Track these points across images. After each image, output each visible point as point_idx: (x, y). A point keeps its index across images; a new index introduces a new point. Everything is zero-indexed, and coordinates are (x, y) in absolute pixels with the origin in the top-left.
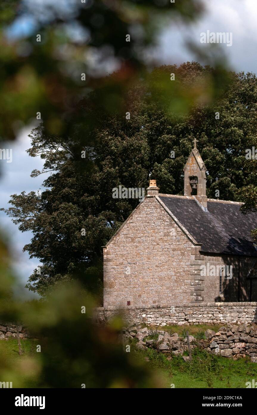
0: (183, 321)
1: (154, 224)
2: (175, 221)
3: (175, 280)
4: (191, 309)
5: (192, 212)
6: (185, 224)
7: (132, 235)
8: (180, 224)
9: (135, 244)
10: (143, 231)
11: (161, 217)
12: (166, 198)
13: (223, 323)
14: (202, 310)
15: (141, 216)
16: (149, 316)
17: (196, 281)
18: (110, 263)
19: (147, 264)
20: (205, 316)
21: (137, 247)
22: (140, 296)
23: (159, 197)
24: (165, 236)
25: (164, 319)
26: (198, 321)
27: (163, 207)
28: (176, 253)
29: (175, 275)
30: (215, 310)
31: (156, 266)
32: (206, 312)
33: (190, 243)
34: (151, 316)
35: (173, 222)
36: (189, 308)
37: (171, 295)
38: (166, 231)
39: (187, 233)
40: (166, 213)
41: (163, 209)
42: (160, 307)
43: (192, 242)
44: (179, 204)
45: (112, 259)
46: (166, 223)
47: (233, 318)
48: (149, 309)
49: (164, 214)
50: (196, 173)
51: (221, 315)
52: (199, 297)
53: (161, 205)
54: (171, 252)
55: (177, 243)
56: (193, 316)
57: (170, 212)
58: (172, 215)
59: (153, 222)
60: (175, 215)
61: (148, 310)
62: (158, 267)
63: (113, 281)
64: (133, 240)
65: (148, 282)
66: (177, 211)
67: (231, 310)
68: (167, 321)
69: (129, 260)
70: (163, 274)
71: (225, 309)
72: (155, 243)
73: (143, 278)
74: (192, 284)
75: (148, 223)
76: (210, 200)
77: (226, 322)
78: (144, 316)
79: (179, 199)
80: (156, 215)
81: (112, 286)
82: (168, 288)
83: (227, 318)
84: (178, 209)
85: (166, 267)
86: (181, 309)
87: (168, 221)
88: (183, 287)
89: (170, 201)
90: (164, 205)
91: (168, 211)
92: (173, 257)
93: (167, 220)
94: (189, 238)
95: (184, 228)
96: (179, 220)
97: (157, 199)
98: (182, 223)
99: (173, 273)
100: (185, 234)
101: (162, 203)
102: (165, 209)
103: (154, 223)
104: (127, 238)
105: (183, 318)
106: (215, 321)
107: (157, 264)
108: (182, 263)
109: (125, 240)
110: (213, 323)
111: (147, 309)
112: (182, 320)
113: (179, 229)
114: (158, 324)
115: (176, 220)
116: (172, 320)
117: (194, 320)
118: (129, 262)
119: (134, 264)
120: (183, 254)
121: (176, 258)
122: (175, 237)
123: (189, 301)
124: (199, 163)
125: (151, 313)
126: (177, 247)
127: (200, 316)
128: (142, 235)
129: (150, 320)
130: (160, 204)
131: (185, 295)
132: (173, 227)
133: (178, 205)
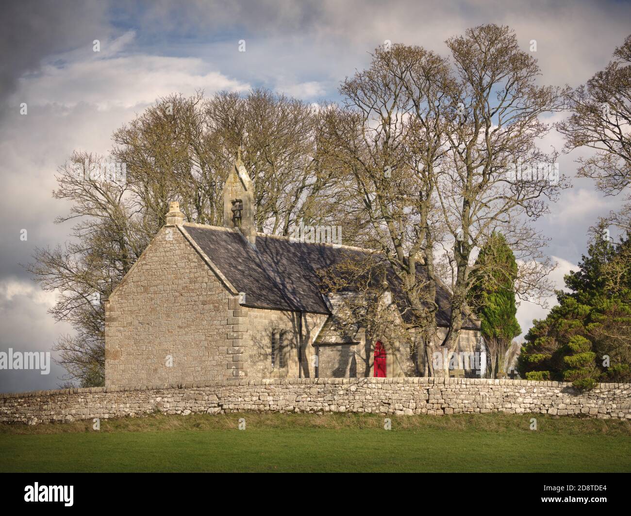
0: (215, 407)
1: (175, 266)
2: (206, 261)
3: (205, 347)
4: (226, 390)
5: (233, 250)
6: (220, 265)
7: (145, 283)
8: (213, 265)
9: (150, 295)
10: (160, 276)
11: (186, 255)
12: (194, 229)
13: (274, 410)
14: (242, 390)
15: (158, 254)
16: (166, 399)
17: (235, 348)
18: (115, 323)
19: (165, 323)
20: (246, 399)
21: (152, 299)
22: (156, 370)
23: (184, 226)
24: (191, 282)
25: (188, 405)
26: (237, 407)
27: (188, 241)
28: (207, 307)
29: (206, 340)
30: (262, 390)
31: (179, 327)
32: (248, 394)
33: (227, 292)
34: (170, 400)
35: (203, 263)
36: (224, 388)
37: (199, 369)
38: (192, 275)
39: (223, 277)
40: (193, 249)
41: (188, 243)
42: (182, 386)
43: (229, 290)
44: (214, 237)
45: (117, 317)
46: (193, 265)
47: (287, 403)
48: (167, 389)
49: (190, 251)
50: (240, 195)
51: (271, 398)
52: (240, 372)
53: (186, 238)
54: (201, 306)
55: (209, 293)
56: (230, 399)
57: (198, 248)
58: (201, 252)
59: (174, 263)
60: (205, 252)
61: (165, 392)
62: (181, 328)
63: (119, 349)
64: (146, 290)
65: (167, 350)
66: (210, 247)
67: (285, 390)
68: (191, 407)
69: (141, 319)
70: (188, 338)
71: (277, 389)
72: (177, 294)
73: (160, 344)
74: (230, 352)
75: (167, 264)
76: (261, 235)
77: (278, 408)
78: (159, 399)
79: (215, 231)
80: (178, 252)
81: (116, 356)
82: (195, 359)
83: (279, 403)
84: (212, 243)
85: (193, 328)
86: (213, 389)
87: (196, 260)
88: (217, 358)
89: (201, 233)
90: (190, 238)
91: (196, 247)
92: (203, 314)
93: (194, 260)
94: (225, 286)
95: (218, 271)
96: (212, 259)
97: (179, 230)
98: (216, 265)
99: (203, 338)
100: (220, 279)
101: (187, 234)
102: (191, 244)
103: (176, 264)
104: (138, 286)
105: (215, 402)
106: (262, 406)
107: (180, 324)
108: (215, 322)
109: (135, 290)
110: (259, 410)
111: (163, 389)
112: (213, 405)
113: (211, 272)
114: (179, 412)
115: (207, 258)
116: (199, 405)
117: (231, 406)
118: (140, 321)
119: (148, 324)
120: (217, 309)
121: (207, 314)
122: (205, 284)
123: (225, 378)
124: (244, 181)
125: (169, 396)
126: (208, 299)
127: (240, 399)
128: (159, 282)
129: (168, 405)
130: (184, 236)
131: (219, 368)
132: (203, 270)
133: (213, 239)
